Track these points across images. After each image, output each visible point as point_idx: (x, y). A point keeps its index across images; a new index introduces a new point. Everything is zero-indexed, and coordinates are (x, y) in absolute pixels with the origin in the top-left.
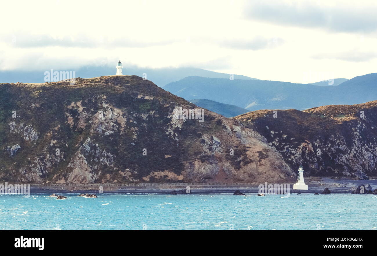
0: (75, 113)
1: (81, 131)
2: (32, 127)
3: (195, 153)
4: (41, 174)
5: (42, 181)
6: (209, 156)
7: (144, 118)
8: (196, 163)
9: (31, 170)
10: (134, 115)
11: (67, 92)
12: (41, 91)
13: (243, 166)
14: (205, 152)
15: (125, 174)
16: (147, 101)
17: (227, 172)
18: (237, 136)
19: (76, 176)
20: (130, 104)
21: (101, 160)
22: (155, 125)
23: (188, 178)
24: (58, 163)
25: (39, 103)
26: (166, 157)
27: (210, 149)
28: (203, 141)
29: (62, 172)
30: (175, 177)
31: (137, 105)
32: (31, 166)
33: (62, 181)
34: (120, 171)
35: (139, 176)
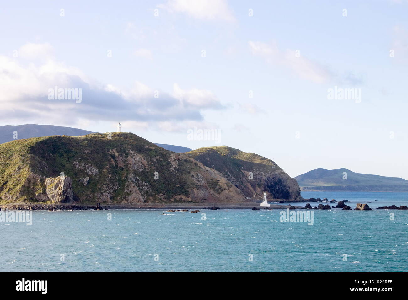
0: (114, 157)
1: (122, 169)
2: (91, 165)
3: (191, 183)
4: (110, 197)
5: (112, 202)
6: (200, 186)
7: (155, 161)
8: (194, 190)
9: (103, 194)
10: (149, 159)
11: (104, 143)
12: (87, 142)
13: (221, 192)
14: (196, 183)
15: (160, 197)
16: (151, 150)
17: (213, 196)
18: (210, 173)
19: (134, 198)
20: (144, 151)
21: (143, 188)
22: (163, 166)
23: (194, 200)
24: (117, 189)
25: (89, 150)
26: (177, 186)
27: (199, 181)
28: (193, 176)
29: (122, 196)
30: (186, 199)
31: (147, 153)
32: (102, 191)
33: (125, 201)
34: (157, 195)
35: (168, 198)
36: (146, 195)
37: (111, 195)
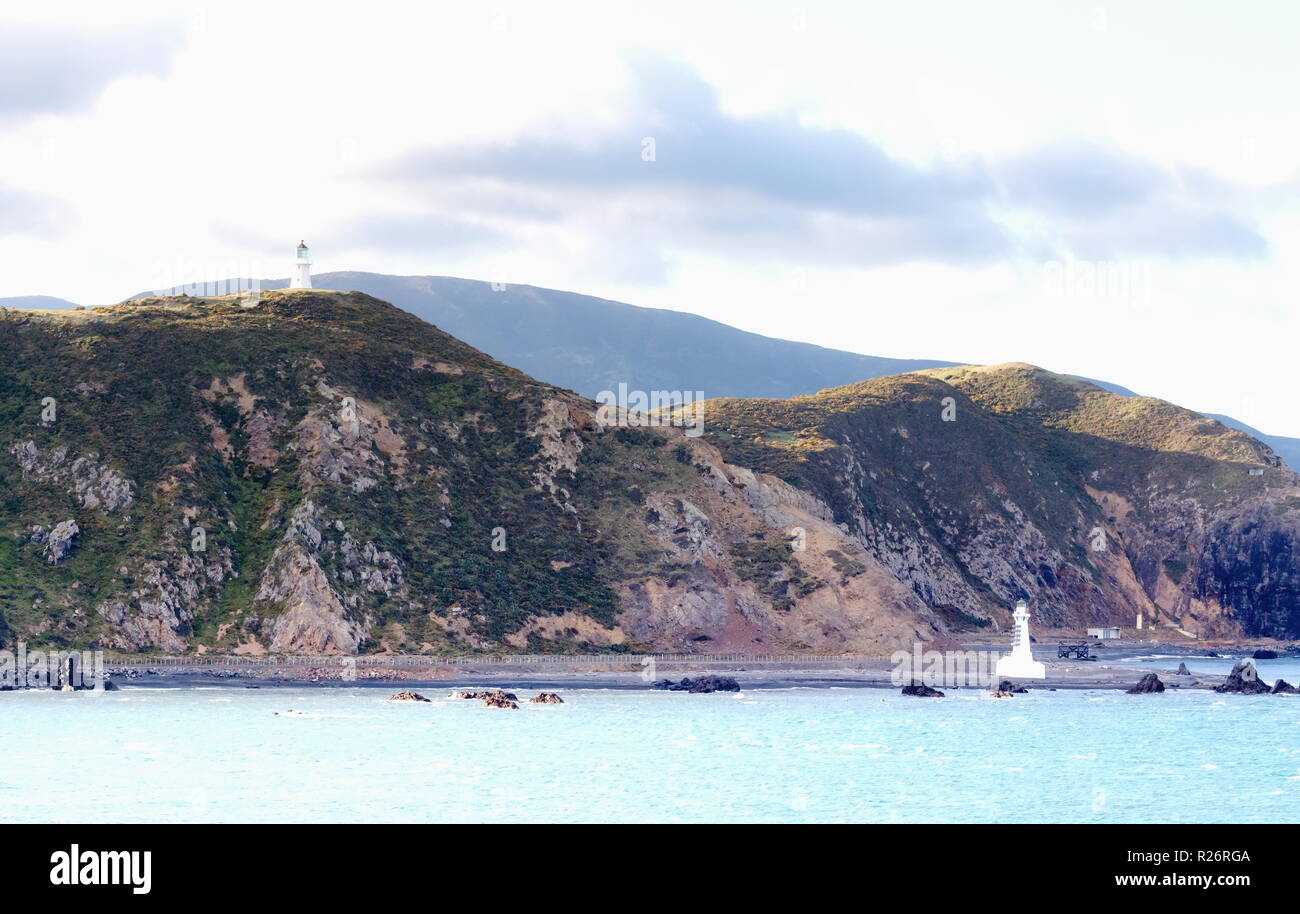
0: (229, 415)
1: (265, 479)
2: (101, 460)
3: (639, 554)
4: (176, 622)
5: (183, 648)
6: (687, 567)
7: (454, 436)
8: (651, 586)
9: (138, 608)
10: (422, 426)
11: (186, 344)
12: (96, 338)
13: (798, 600)
14: (669, 553)
15: (450, 623)
16: (443, 379)
17: (752, 618)
18: (751, 502)
19: (302, 631)
20: (398, 388)
21: (364, 576)
22: (495, 461)
23: (640, 639)
24: (220, 584)
25: (102, 379)
26: (557, 566)
27: (684, 543)
28: (653, 516)
29: (242, 617)
30: (598, 635)
31: (419, 393)
32: (135, 594)
33: (254, 647)
34: (432, 615)
35: (496, 632)
36: (374, 614)
37: (183, 614)
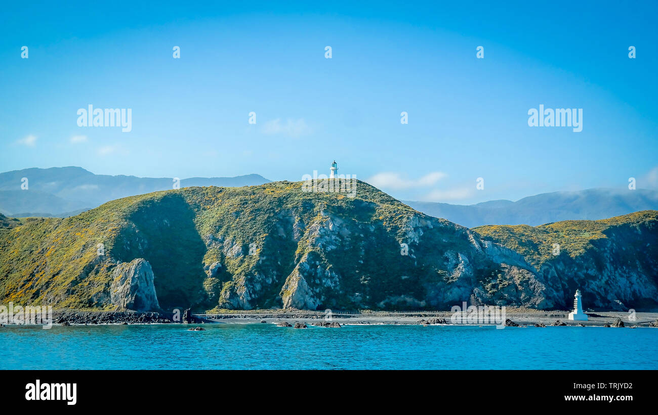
7: (372, 230)
15: (354, 299)
21: (324, 281)
23: (432, 305)
24: (270, 285)
26: (403, 278)
28: (447, 259)
30: (415, 303)
36: (325, 296)
37: (253, 296)
